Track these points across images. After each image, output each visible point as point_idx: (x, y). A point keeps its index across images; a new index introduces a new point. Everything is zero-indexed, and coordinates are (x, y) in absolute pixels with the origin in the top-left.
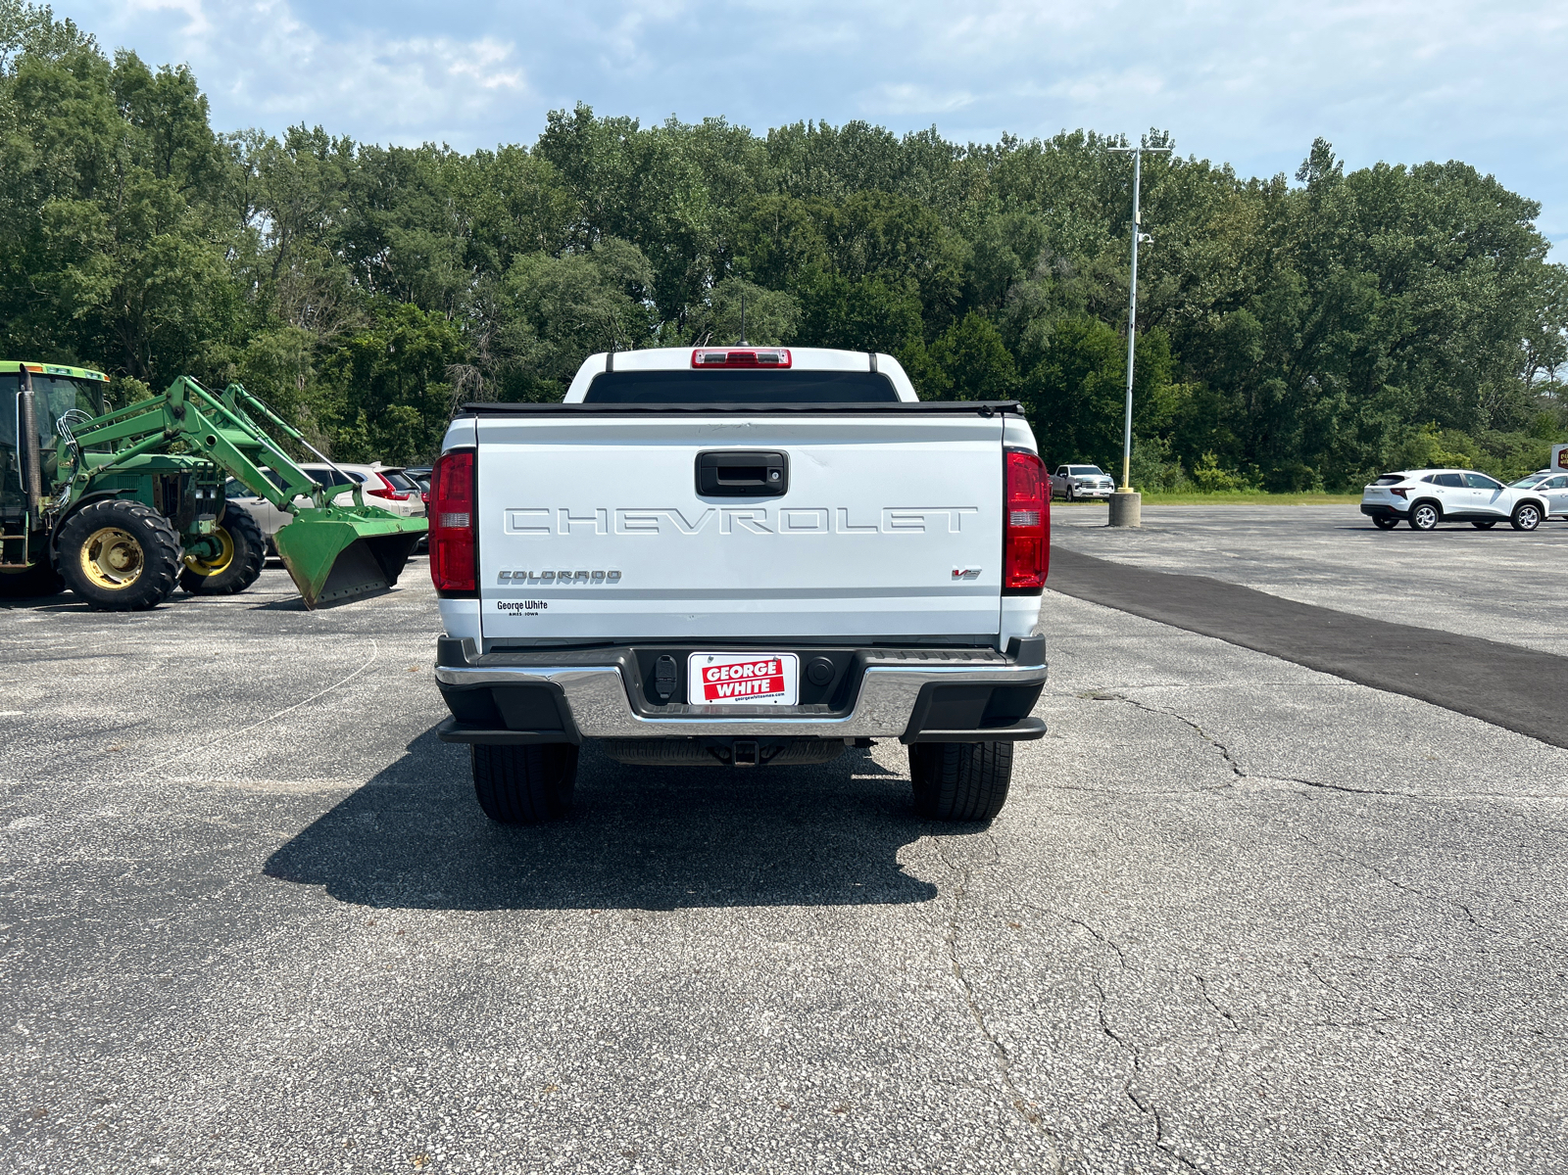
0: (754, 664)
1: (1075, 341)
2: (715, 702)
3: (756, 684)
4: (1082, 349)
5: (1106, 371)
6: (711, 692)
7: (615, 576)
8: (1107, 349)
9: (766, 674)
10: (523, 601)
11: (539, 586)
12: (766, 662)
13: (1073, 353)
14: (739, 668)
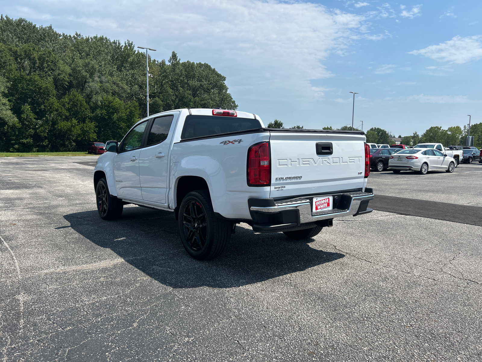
0: (324, 200)
1: (109, 103)
2: (317, 211)
3: (325, 205)
4: (112, 106)
5: (120, 113)
6: (317, 209)
7: (300, 177)
8: (120, 106)
9: (327, 202)
10: (280, 186)
11: (285, 182)
12: (327, 199)
13: (109, 107)
14: (321, 201)
